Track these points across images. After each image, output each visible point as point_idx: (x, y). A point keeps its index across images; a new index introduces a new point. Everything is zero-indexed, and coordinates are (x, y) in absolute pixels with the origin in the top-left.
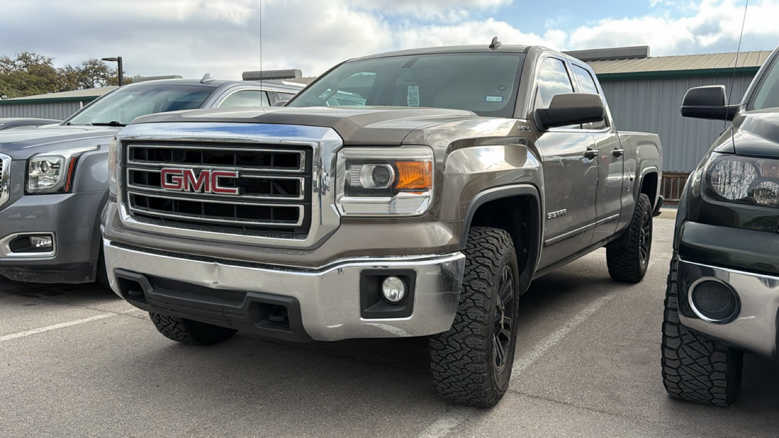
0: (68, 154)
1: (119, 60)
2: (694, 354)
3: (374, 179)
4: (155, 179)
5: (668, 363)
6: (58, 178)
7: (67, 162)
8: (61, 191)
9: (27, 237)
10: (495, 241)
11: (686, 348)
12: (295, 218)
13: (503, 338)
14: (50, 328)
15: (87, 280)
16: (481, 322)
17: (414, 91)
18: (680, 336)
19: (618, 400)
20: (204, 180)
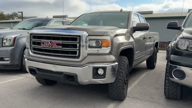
0: (13, 37)
1: (22, 12)
2: (173, 87)
3: (96, 44)
4: (39, 44)
5: (166, 89)
6: (11, 43)
7: (13, 39)
8: (11, 46)
9: (3, 58)
10: (124, 60)
11: (171, 86)
12: (76, 54)
13: (125, 83)
14: (9, 81)
15: (18, 69)
16: (121, 80)
17: (101, 22)
18: (169, 83)
19: (153, 98)
20: (52, 44)
